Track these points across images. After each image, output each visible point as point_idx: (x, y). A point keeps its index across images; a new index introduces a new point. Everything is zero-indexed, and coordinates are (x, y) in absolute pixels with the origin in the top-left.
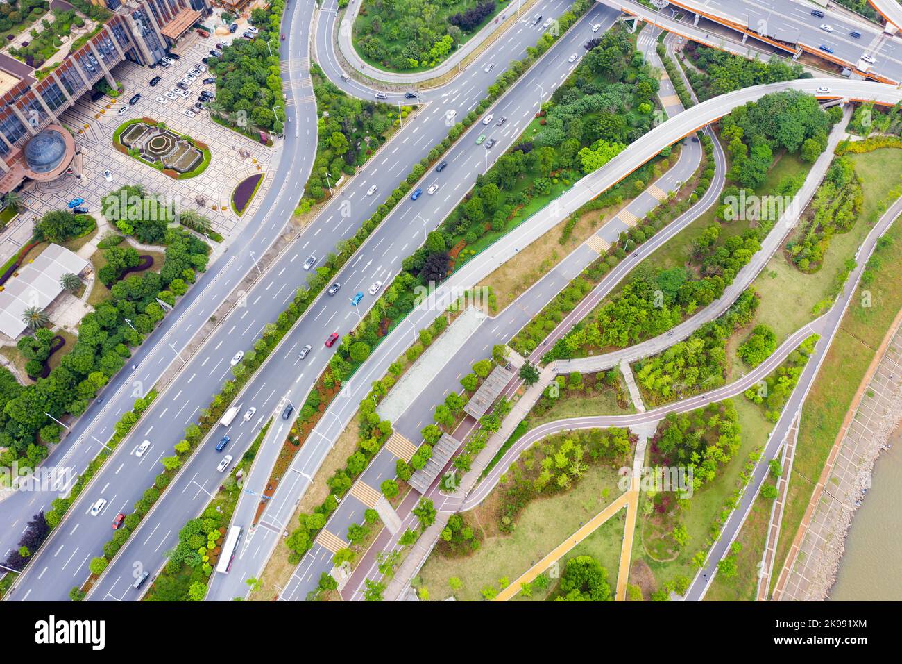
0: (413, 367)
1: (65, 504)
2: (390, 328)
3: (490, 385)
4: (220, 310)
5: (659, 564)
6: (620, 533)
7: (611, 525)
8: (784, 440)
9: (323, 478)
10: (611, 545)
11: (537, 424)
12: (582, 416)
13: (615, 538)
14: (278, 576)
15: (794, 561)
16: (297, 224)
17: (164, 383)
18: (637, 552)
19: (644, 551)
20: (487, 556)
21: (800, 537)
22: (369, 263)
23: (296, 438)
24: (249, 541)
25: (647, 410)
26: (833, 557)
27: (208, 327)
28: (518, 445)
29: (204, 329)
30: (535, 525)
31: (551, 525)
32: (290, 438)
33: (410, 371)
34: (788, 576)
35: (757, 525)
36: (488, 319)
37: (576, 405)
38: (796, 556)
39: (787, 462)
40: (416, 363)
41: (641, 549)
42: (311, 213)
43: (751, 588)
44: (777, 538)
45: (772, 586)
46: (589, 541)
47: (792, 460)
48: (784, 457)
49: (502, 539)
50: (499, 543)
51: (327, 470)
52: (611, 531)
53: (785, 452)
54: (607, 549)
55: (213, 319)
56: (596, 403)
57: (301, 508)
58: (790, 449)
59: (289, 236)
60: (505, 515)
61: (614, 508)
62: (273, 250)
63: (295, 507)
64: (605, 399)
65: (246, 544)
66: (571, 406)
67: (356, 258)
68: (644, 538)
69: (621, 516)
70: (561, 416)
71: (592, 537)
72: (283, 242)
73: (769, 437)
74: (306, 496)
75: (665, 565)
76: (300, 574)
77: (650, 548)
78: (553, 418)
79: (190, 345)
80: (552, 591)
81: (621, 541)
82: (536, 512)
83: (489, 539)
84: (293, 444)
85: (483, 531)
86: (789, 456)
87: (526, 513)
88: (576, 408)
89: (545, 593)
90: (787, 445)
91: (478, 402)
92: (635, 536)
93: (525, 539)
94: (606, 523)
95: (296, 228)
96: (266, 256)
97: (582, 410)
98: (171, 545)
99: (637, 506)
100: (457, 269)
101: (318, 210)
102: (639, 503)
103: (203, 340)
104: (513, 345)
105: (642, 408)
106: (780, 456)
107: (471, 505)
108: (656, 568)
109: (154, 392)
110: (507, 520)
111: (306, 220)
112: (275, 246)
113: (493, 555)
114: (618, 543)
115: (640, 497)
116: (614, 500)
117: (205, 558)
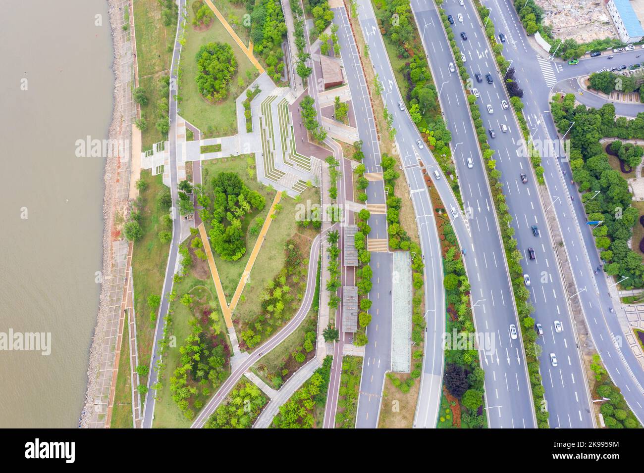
0: (411, 298)
1: (518, 110)
2: (449, 316)
3: (352, 314)
4: (564, 253)
5: (195, 285)
6: (225, 288)
7: (232, 289)
8: (143, 421)
9: (406, 203)
10: (227, 277)
11: (309, 315)
12: (284, 341)
13: (226, 283)
14: (387, 148)
15: (117, 342)
16: (589, 354)
17: (543, 192)
18: (211, 284)
19: (207, 287)
20: (291, 225)
21: (116, 360)
22: (509, 360)
23: (440, 213)
24: (416, 154)
25: (244, 376)
26: (94, 364)
27: (558, 238)
28: (312, 294)
29: (559, 235)
30: (275, 259)
31: (267, 265)
32: (444, 211)
33: (411, 295)
34: (118, 330)
35: (144, 347)
36: (389, 368)
37: (291, 346)
38: (116, 346)
39: (136, 405)
40: (411, 302)
41: (209, 287)
42: (591, 372)
43: (138, 309)
44: (131, 348)
45: (126, 319)
46: (241, 272)
47: (134, 408)
48: (139, 407)
49: (288, 239)
50: (289, 235)
51: (408, 209)
52: (231, 285)
53: (140, 412)
54: (228, 273)
55: (561, 244)
56: (279, 356)
57: (404, 184)
58: (137, 416)
59: (584, 339)
60: (294, 249)
61: (235, 300)
62: (581, 319)
63: (408, 182)
64: (275, 363)
65: (416, 152)
66: (294, 343)
67: (521, 357)
68: (210, 294)
69: (229, 297)
70: (297, 331)
71: (240, 275)
72: (582, 331)
73: (154, 416)
74: (407, 191)
75: (192, 286)
76: (377, 156)
77: (204, 290)
78: (301, 327)
79: (554, 219)
80: (247, 234)
81: (222, 284)
82: (279, 264)
83: (295, 232)
84: (439, 208)
85: (300, 234)
86: (137, 410)
87: (283, 260)
88: (290, 344)
89: (251, 230)
90: (140, 418)
91: (352, 297)
92: (215, 292)
93: (276, 248)
94: (236, 288)
95: (587, 350)
96: (580, 310)
97: (286, 345)
98: (449, 127)
99: (222, 310)
100: (443, 397)
101: (589, 380)
102: (222, 312)
103: (552, 230)
104: (360, 361)
105: (248, 375)
106: (142, 406)
107: (316, 242)
108: (196, 282)
109: (542, 183)
110: (291, 247)
111: (587, 363)
112: (583, 322)
113: (288, 228)
114: (223, 282)
115: (223, 317)
116: (238, 305)
117: (428, 132)
